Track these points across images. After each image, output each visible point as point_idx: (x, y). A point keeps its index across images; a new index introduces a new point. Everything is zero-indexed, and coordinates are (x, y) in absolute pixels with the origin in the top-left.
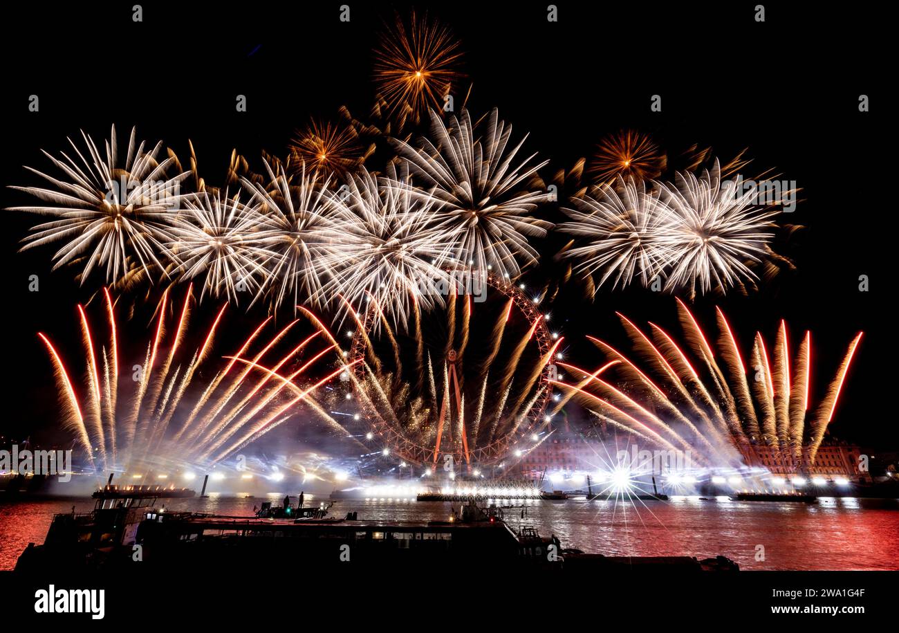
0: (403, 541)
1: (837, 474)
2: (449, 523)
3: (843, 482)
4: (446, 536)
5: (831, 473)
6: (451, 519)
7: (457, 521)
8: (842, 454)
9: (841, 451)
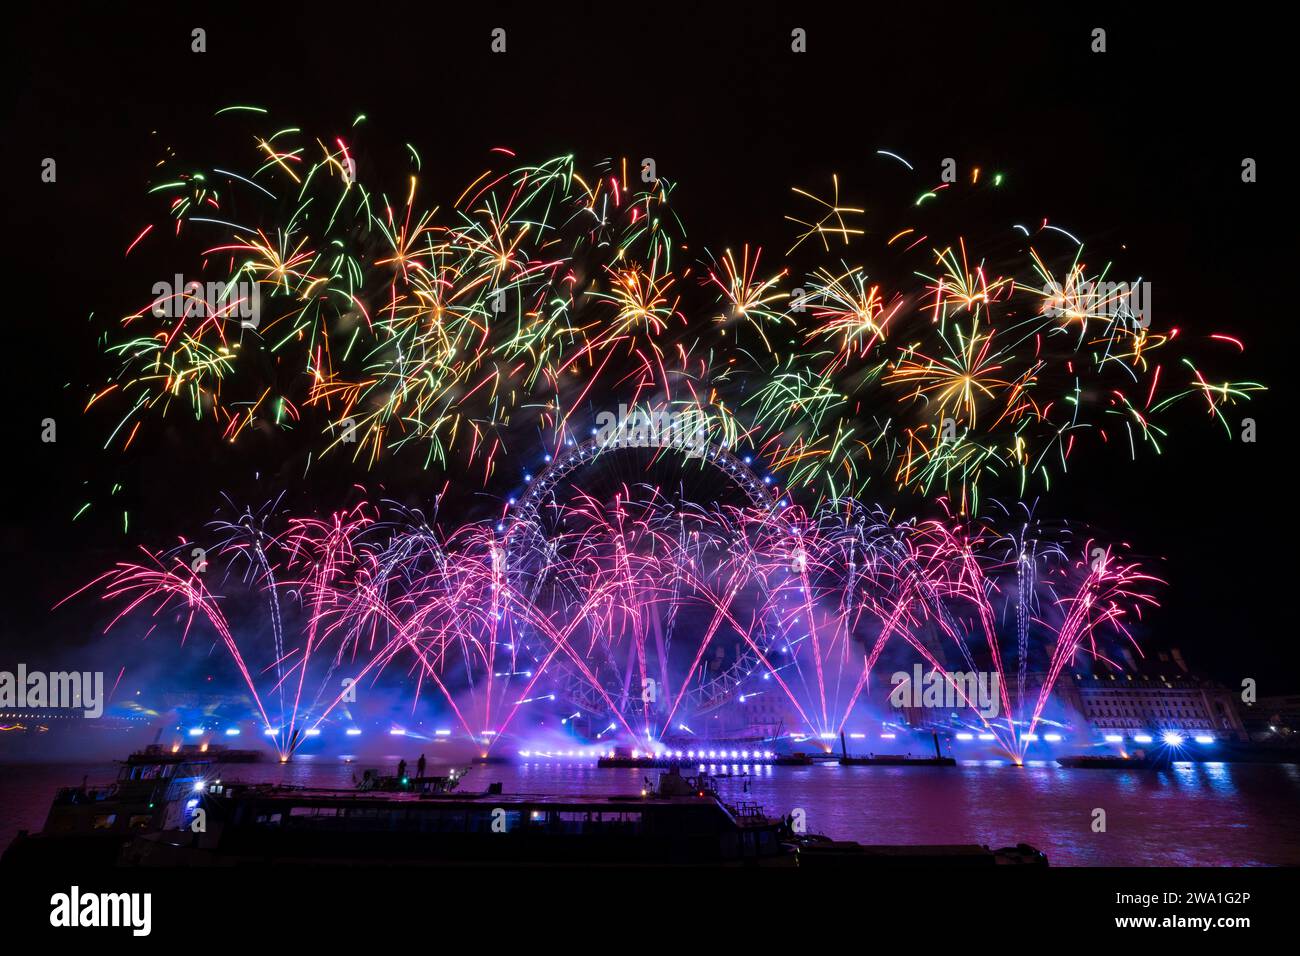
0: (574, 824)
1: (1198, 728)
2: (641, 798)
3: (1205, 739)
4: (634, 817)
5: (1189, 728)
6: (644, 793)
7: (652, 795)
8: (1205, 700)
9: (1204, 696)
